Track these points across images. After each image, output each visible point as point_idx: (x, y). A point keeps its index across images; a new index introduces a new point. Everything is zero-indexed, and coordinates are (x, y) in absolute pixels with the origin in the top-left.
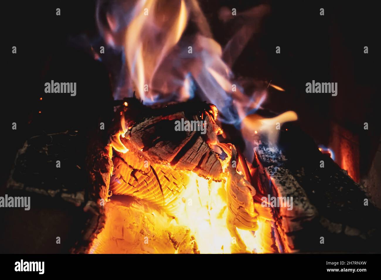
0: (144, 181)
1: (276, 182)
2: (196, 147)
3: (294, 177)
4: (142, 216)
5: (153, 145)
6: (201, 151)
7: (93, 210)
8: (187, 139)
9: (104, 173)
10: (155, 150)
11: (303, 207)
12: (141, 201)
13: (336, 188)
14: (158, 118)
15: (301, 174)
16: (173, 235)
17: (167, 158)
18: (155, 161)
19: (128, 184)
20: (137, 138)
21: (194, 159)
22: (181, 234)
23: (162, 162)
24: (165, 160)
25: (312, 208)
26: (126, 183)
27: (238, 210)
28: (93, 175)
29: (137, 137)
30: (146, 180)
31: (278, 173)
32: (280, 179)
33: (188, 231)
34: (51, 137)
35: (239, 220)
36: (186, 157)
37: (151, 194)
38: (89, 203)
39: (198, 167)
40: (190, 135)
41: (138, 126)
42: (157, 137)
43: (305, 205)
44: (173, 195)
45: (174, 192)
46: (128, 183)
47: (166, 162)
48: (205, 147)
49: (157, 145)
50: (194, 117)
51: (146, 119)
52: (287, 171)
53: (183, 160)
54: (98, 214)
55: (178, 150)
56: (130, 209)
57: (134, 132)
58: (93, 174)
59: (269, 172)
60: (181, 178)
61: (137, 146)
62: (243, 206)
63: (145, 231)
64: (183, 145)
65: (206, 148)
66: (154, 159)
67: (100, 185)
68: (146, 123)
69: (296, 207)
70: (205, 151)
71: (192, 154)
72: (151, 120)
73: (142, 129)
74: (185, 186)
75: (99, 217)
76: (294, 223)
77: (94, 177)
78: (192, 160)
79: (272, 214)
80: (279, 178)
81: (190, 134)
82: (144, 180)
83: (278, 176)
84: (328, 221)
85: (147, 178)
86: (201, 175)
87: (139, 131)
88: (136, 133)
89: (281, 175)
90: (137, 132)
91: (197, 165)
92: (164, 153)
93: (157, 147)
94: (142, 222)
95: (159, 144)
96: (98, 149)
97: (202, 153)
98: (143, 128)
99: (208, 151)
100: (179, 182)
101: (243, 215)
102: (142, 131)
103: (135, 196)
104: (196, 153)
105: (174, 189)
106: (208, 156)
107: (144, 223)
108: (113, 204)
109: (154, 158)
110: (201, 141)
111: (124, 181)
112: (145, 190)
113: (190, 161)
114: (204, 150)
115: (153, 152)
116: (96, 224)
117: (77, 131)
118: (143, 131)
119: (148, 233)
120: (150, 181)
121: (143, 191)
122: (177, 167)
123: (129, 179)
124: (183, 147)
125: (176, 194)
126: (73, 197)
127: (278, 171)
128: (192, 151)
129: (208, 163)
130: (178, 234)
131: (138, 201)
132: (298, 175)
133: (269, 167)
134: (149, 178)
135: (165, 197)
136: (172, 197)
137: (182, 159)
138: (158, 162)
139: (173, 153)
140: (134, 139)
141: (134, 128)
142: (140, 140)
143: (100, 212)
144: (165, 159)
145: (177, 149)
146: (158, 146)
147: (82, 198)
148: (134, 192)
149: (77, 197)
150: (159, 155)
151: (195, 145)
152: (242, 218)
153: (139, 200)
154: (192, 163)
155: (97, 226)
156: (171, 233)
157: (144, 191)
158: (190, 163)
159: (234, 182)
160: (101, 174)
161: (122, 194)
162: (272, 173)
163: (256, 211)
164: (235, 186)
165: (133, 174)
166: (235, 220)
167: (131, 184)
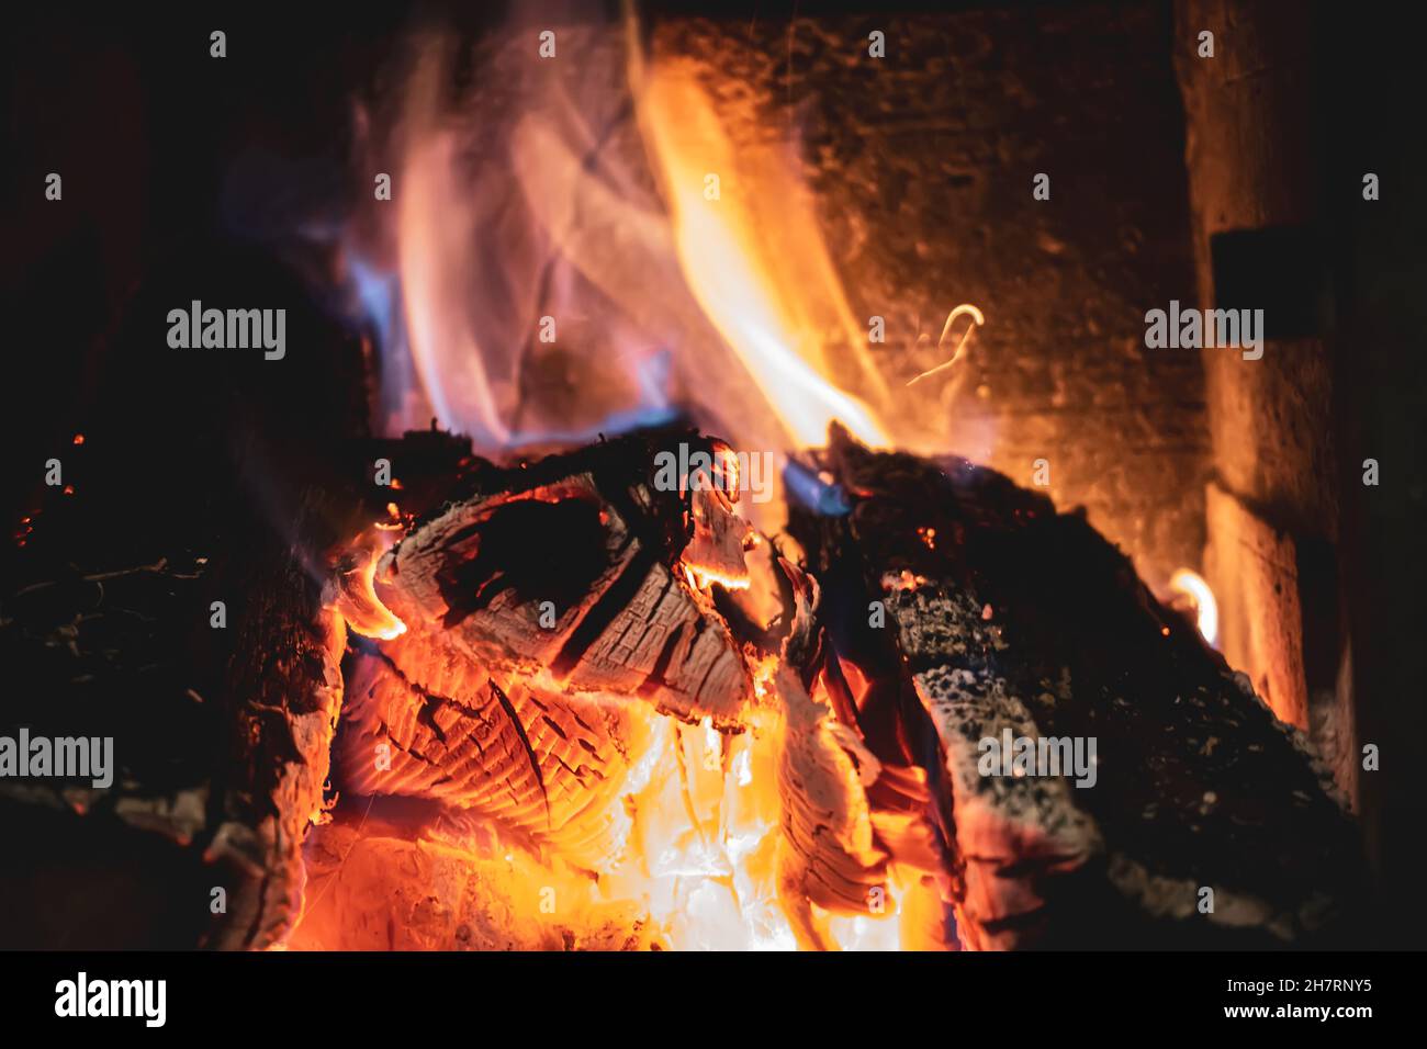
0: (470, 742)
1: (947, 726)
2: (644, 604)
3: (1026, 704)
4: (463, 874)
5: (481, 605)
6: (664, 617)
7: (241, 857)
8: (607, 574)
9: (301, 714)
10: (490, 620)
11: (1042, 820)
12: (464, 816)
13: (1192, 741)
14: (496, 500)
15: (1056, 696)
16: (582, 940)
17: (537, 650)
18: (492, 661)
19: (410, 756)
20: (421, 576)
21: (638, 651)
22: (610, 937)
23: (518, 667)
24: (527, 658)
25: (1079, 823)
26: (401, 749)
27: (813, 839)
28: (254, 722)
29: (421, 573)
30: (477, 738)
31: (964, 694)
32: (963, 717)
33: (641, 924)
34: (99, 584)
35: (820, 878)
36: (607, 644)
37: (500, 787)
38: (224, 834)
39: (656, 680)
40: (619, 560)
41: (423, 532)
42: (493, 574)
43: (1050, 810)
44: (580, 787)
45: (584, 776)
46: (411, 751)
47: (534, 664)
48: (680, 603)
49: (493, 602)
50: (632, 490)
51: (453, 506)
52: (1001, 684)
53: (597, 655)
54: (259, 873)
55: (574, 619)
56: (417, 847)
57: (408, 558)
58: (251, 719)
59: (927, 689)
60: (606, 725)
61: (421, 608)
62: (831, 824)
63: (475, 929)
64: (594, 599)
65: (682, 606)
66: (485, 656)
67: (278, 759)
68: (452, 521)
69: (1016, 821)
70: (679, 618)
71: (630, 631)
72: (471, 510)
73: (438, 545)
74: (624, 753)
75: (265, 883)
76: (1008, 884)
77: (255, 730)
78: (631, 652)
79: (936, 853)
80: (960, 712)
81: (617, 557)
82: (470, 736)
83: (958, 706)
84: (1141, 872)
85: (481, 726)
86: (666, 711)
87: (424, 553)
88: (414, 562)
89: (973, 702)
90: (418, 558)
91: (649, 671)
92: (524, 631)
93: (495, 610)
94: (465, 893)
95: (502, 597)
96: (285, 626)
97: (666, 628)
98: (442, 541)
99: (689, 618)
100: (603, 740)
101: (834, 858)
102: (435, 552)
103: (439, 798)
104: (646, 626)
105: (586, 768)
106: (692, 638)
107: (470, 899)
108: (357, 829)
109: (487, 650)
110: (663, 581)
111: (394, 742)
112: (475, 774)
113: (623, 658)
114: (676, 615)
115: (480, 630)
116: (253, 911)
117: (203, 561)
118: (440, 550)
119: (487, 937)
120: (491, 741)
121: (466, 780)
122: (575, 684)
123: (411, 736)
124: (594, 606)
125: (594, 784)
126: (162, 810)
127: (963, 686)
128: (629, 621)
129: (692, 664)
130: (600, 937)
131: (452, 819)
132: (1045, 698)
133: (931, 673)
134: (487, 729)
135: (551, 797)
136: (580, 797)
137: (593, 649)
138: (503, 664)
139: (558, 630)
140: (407, 583)
141: (409, 543)
142: (431, 585)
143: (269, 861)
144: (529, 653)
145: (571, 616)
146: (499, 605)
147: (198, 814)
148: (434, 784)
149: (177, 812)
150: (504, 640)
151: (641, 598)
152: (830, 868)
153: (457, 811)
154: (629, 665)
155: (260, 916)
156: (576, 934)
157: (471, 779)
158: (623, 665)
159: (796, 733)
160: (290, 717)
161: (391, 792)
162: (942, 695)
163: (878, 841)
164: (800, 747)
165: (427, 716)
166: (805, 876)
167: (421, 754)
